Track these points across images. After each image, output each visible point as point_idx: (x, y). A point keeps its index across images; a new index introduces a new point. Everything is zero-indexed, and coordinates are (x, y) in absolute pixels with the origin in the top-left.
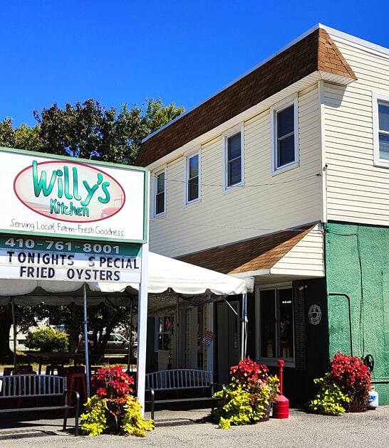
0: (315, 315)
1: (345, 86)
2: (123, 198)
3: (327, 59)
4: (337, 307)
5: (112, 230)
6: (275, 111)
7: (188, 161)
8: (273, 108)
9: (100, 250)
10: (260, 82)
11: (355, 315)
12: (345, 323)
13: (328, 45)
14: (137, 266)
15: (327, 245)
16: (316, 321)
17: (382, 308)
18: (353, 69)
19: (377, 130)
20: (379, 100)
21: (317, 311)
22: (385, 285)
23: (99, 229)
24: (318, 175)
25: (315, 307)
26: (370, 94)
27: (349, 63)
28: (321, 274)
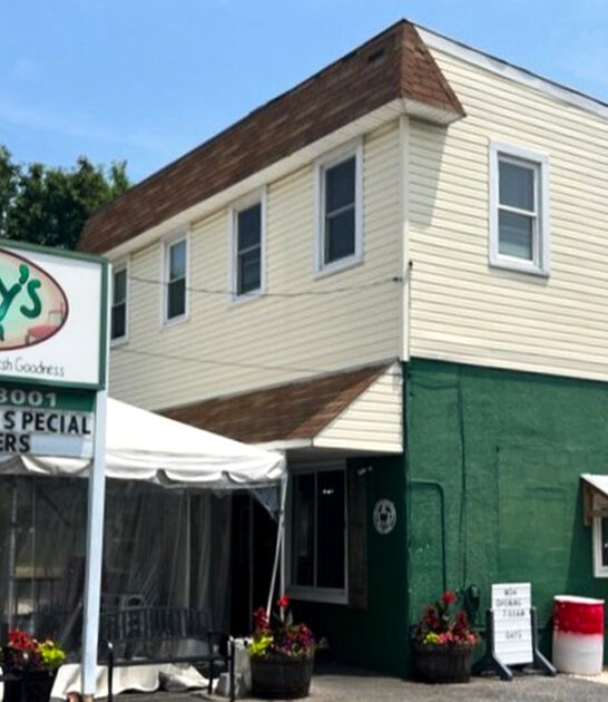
0: (384, 518)
1: (445, 126)
2: (64, 309)
3: (416, 79)
4: (422, 505)
5: (44, 365)
6: (322, 167)
7: (168, 250)
8: (318, 163)
9: (22, 400)
10: (298, 118)
11: (452, 518)
12: (435, 532)
13: (418, 55)
14: (88, 429)
15: (409, 399)
16: (386, 528)
17: (496, 509)
18: (460, 98)
19: (496, 205)
20: (500, 154)
21: (388, 509)
22: (501, 468)
23: (21, 363)
24: (396, 279)
25: (386, 503)
26: (485, 142)
27: (454, 87)
28: (398, 448)
